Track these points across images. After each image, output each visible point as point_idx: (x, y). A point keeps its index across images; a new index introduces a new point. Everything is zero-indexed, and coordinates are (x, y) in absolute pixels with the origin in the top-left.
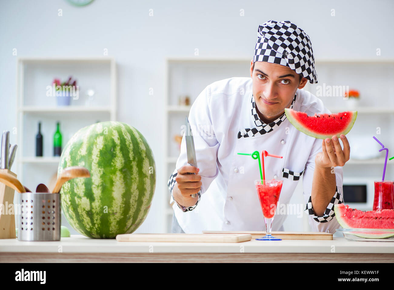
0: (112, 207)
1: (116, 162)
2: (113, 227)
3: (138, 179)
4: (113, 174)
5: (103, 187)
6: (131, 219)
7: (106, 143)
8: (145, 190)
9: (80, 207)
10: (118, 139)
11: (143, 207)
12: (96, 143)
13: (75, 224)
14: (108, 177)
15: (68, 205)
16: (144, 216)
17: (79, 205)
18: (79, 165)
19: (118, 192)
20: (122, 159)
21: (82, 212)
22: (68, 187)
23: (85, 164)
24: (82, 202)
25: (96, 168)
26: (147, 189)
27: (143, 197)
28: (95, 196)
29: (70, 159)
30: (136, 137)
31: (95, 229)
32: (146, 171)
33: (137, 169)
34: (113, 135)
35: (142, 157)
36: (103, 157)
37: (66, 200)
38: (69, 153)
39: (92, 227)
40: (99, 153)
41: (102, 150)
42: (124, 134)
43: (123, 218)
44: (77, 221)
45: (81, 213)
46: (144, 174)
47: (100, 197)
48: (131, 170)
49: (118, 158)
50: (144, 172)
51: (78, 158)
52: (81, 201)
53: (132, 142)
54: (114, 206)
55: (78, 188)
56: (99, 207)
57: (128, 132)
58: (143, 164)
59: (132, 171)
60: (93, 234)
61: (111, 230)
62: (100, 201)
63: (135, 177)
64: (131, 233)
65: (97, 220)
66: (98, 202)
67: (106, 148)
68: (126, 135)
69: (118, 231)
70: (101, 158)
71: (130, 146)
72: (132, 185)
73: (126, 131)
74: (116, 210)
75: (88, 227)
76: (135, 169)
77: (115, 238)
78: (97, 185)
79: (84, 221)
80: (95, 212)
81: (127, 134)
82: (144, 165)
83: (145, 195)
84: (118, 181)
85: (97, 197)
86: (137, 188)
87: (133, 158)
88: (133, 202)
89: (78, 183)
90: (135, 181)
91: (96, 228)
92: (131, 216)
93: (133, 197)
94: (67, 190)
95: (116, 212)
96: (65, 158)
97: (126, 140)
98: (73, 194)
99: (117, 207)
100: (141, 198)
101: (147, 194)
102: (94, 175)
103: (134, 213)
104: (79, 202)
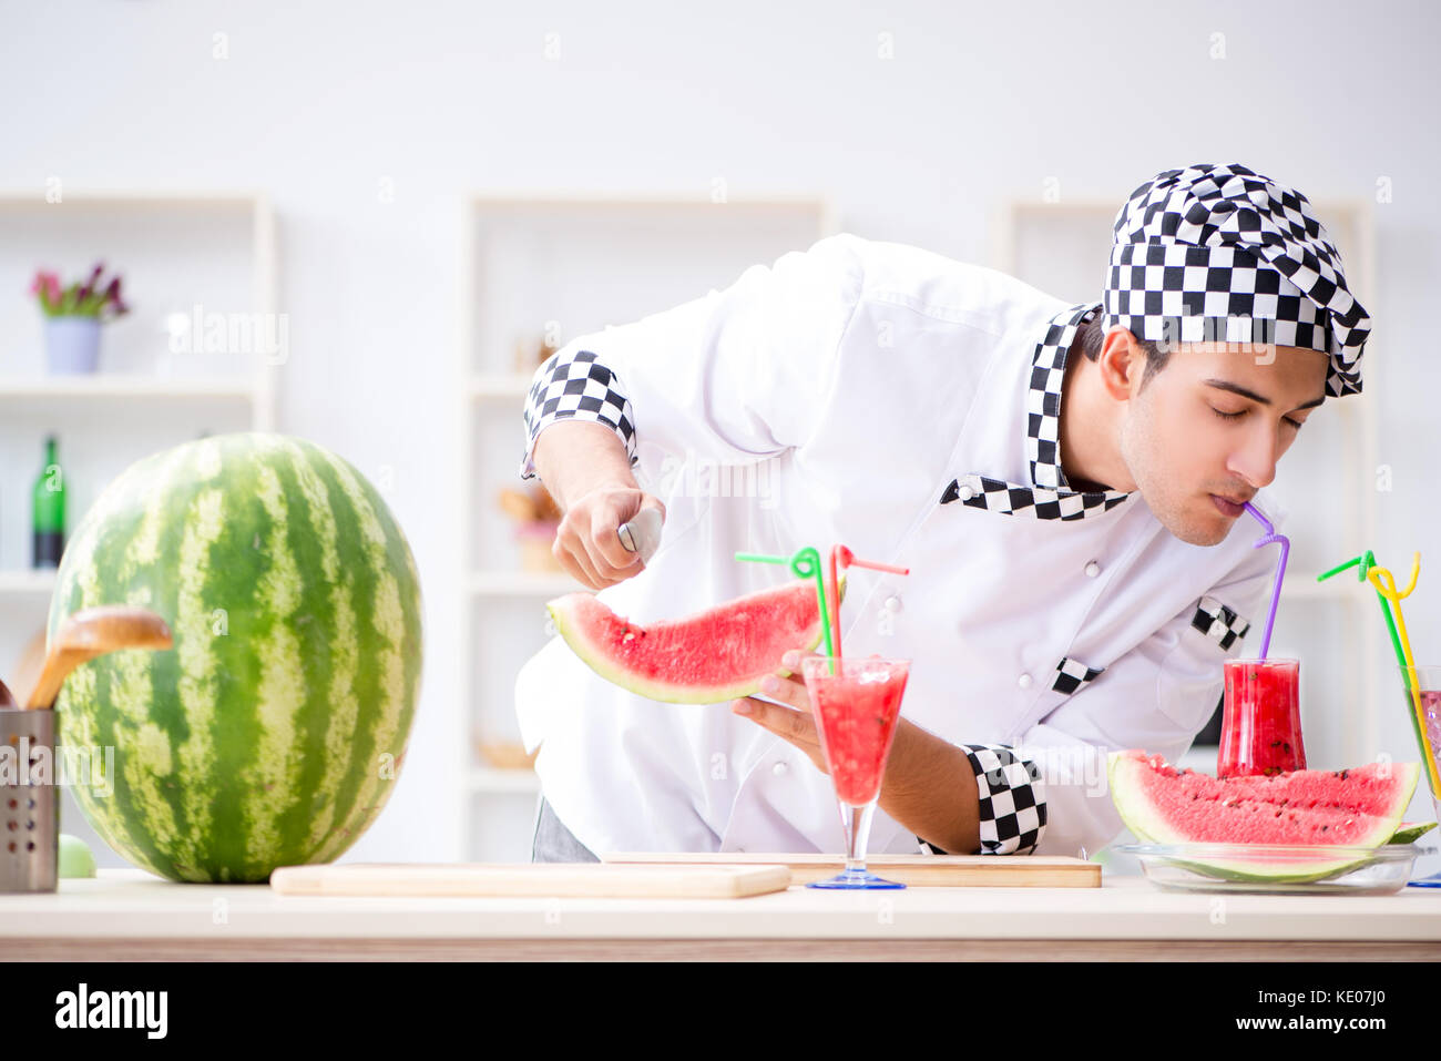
0: (255, 760)
1: (273, 588)
2: (261, 840)
3: (354, 653)
4: (259, 636)
5: (221, 686)
6: (331, 808)
7: (232, 515)
8: (382, 695)
9: (131, 760)
10: (278, 503)
11: (376, 763)
12: (196, 516)
13: (114, 826)
14: (242, 648)
16: (377, 796)
17: (131, 753)
18: (130, 602)
19: (278, 704)
20: (292, 577)
21: (140, 782)
22: (88, 685)
23: (154, 597)
24: (140, 743)
25: (194, 613)
26: (389, 692)
27: (376, 724)
28: (191, 718)
29: (95, 577)
30: (349, 494)
31: (192, 848)
32: (386, 624)
33: (353, 616)
34: (260, 485)
35: (371, 569)
36: (223, 571)
37: (78, 734)
38: (91, 555)
39: (178, 837)
40: (205, 556)
41: (220, 543)
42: (301, 483)
43: (298, 804)
44: (123, 817)
45: (137, 786)
46: (379, 637)
47: (209, 723)
48: (330, 621)
49: (279, 573)
50: (378, 629)
51: (126, 572)
52: (136, 737)
53: (334, 513)
54: (262, 760)
55: (127, 691)
56: (205, 762)
57: (319, 475)
58: (373, 596)
59: (334, 624)
60: (185, 868)
61: (250, 850)
62: (210, 739)
63: (346, 645)
64: (328, 860)
65: (197, 812)
66: (203, 741)
67: (234, 536)
68: (309, 487)
69: (280, 854)
70: (214, 576)
71: (323, 528)
72: (333, 677)
73: (311, 470)
74: (271, 774)
75: (163, 837)
76: (344, 617)
77: (264, 881)
78: (200, 676)
79: (147, 816)
80: (192, 783)
81: (314, 484)
82: (378, 602)
83: (384, 715)
84: (280, 662)
85: (200, 724)
86: (354, 690)
87: (336, 573)
88: (336, 742)
89: (127, 671)
90: (343, 661)
91: (192, 844)
92: (326, 796)
93: (337, 723)
94: (84, 697)
95: (272, 783)
96: (76, 575)
97: (311, 507)
98: (106, 715)
99: (275, 764)
100: (369, 726)
101: (391, 711)
102: (186, 638)
103: (342, 783)
104: (128, 741)
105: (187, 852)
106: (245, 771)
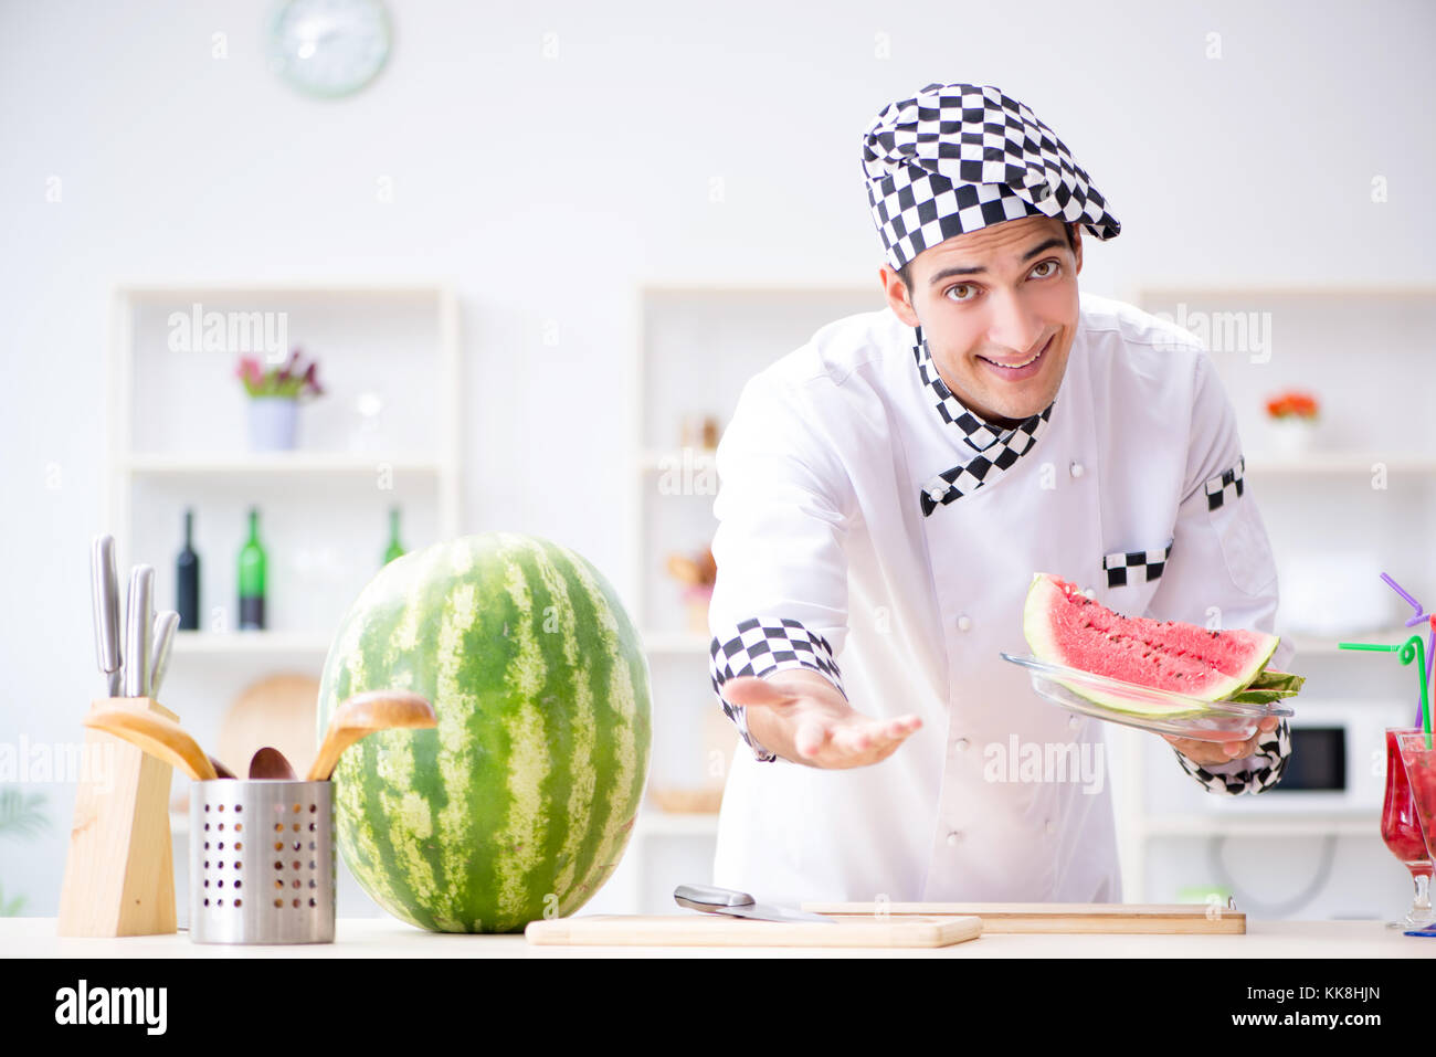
0: (506, 825)
1: (520, 671)
2: (511, 895)
3: (592, 729)
4: (509, 714)
5: (475, 758)
6: (572, 867)
7: (484, 606)
8: (616, 766)
9: (396, 825)
10: (523, 595)
11: (611, 827)
12: (451, 608)
13: (379, 883)
14: (492, 722)
15: (354, 820)
16: (612, 856)
17: (396, 818)
18: (394, 684)
19: (525, 774)
20: (537, 662)
21: (403, 844)
22: (356, 758)
23: (415, 680)
24: (403, 810)
25: (451, 694)
26: (623, 763)
27: (612, 792)
28: (448, 788)
29: (362, 662)
30: (586, 586)
31: (449, 903)
32: (620, 702)
33: (591, 696)
34: (507, 580)
35: (605, 654)
36: (476, 657)
37: (347, 802)
38: (358, 643)
39: (436, 893)
40: (461, 642)
41: (473, 630)
42: (543, 577)
43: (544, 863)
44: (387, 876)
45: (401, 848)
46: (614, 714)
47: (464, 792)
48: (571, 700)
49: (526, 658)
50: (612, 706)
51: (390, 658)
52: (401, 806)
53: (573, 604)
54: (512, 823)
55: (391, 763)
56: (462, 826)
57: (559, 569)
58: (609, 679)
59: (574, 702)
60: (443, 920)
61: (501, 904)
62: (466, 805)
63: (585, 722)
64: (567, 914)
65: (454, 871)
66: (460, 808)
67: (485, 625)
68: (550, 581)
69: (526, 908)
70: (468, 661)
71: (564, 618)
72: (574, 750)
73: (551, 565)
74: (520, 837)
75: (424, 893)
76: (584, 696)
77: (520, 931)
78: (456, 750)
79: (409, 874)
80: (449, 845)
81: (555, 578)
82: (612, 682)
83: (619, 783)
84: (528, 738)
85: (458, 793)
86: (592, 761)
87: (576, 658)
88: (577, 808)
89: (391, 745)
90: (582, 736)
91: (449, 898)
92: (570, 855)
93: (578, 790)
94: (353, 767)
95: (521, 844)
96: (344, 660)
97: (552, 599)
98: (373, 784)
99: (523, 827)
100: (605, 794)
101: (625, 779)
102: (444, 716)
103: (582, 844)
104: (393, 808)
105: (445, 906)
106: (498, 834)
